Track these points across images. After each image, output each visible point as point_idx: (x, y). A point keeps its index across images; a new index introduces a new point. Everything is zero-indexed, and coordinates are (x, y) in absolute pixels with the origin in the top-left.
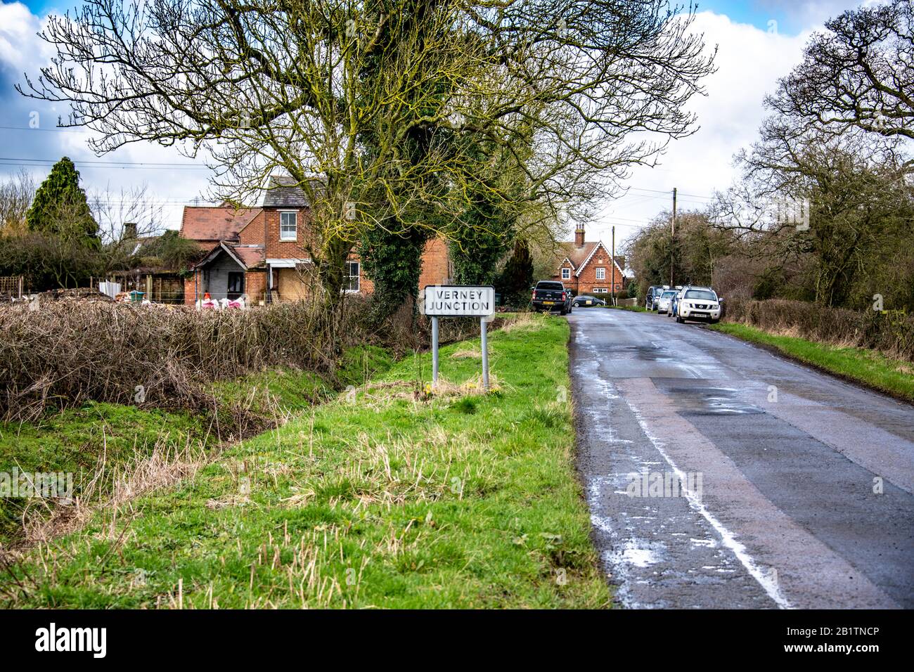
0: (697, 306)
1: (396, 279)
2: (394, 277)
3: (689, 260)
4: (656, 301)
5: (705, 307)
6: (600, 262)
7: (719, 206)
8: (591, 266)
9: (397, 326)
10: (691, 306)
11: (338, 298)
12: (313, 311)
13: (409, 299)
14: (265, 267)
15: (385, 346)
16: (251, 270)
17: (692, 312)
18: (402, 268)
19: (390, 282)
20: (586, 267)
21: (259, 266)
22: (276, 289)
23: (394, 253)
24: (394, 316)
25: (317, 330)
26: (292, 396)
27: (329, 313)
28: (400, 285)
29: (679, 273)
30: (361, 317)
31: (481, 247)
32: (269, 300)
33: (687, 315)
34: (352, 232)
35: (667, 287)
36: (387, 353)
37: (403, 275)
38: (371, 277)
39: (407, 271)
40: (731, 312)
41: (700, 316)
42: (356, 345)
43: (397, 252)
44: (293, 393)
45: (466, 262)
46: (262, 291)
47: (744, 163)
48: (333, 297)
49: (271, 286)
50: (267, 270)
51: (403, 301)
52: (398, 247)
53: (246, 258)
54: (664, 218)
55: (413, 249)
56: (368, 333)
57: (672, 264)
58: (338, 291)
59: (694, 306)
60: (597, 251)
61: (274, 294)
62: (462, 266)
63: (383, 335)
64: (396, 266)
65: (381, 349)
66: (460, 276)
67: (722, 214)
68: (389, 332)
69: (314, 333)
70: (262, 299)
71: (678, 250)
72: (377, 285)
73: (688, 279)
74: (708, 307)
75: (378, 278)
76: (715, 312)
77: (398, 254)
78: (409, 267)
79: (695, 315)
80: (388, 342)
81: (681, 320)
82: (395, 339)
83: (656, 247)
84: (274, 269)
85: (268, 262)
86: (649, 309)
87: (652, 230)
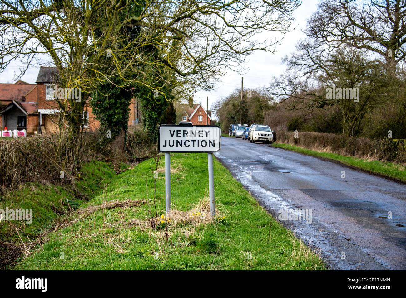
0: (262, 135)
1: (114, 120)
2: (113, 118)
3: (252, 112)
4: (234, 131)
5: (265, 135)
6: (200, 113)
7: (275, 84)
8: (196, 115)
9: (115, 149)
10: (259, 134)
11: (78, 133)
12: (61, 142)
13: (122, 131)
14: (38, 113)
15: (108, 161)
16: (30, 115)
17: (260, 138)
18: (118, 114)
19: (110, 122)
20: (194, 115)
21: (34, 113)
22: (44, 125)
23: (113, 104)
24: (113, 142)
25: (63, 155)
26: (42, 209)
27: (72, 143)
28: (117, 124)
29: (245, 118)
30: (92, 143)
31: (158, 103)
32: (40, 132)
33: (257, 139)
34: (88, 85)
35: (240, 125)
36: (109, 166)
37: (118, 118)
38: (99, 118)
39: (121, 116)
40: (280, 138)
41: (263, 139)
42: (89, 162)
43: (115, 103)
44: (42, 206)
45: (149, 111)
46: (36, 126)
47: (286, 62)
48: (75, 132)
49: (41, 123)
50: (39, 115)
51: (119, 134)
52: (116, 100)
53: (27, 109)
54: (237, 92)
55: (125, 102)
56: (97, 153)
57: (241, 114)
58: (78, 128)
59: (260, 135)
60: (199, 108)
61: (43, 128)
62: (147, 113)
63: (106, 154)
64: (114, 112)
65: (105, 163)
66: (146, 118)
67: (277, 88)
68: (110, 152)
69: (61, 157)
70: (36, 130)
71: (244, 107)
72: (102, 124)
73: (249, 121)
74: (267, 135)
75: (103, 119)
76: (270, 138)
77: (116, 105)
78: (123, 113)
79: (261, 139)
80: (109, 158)
81: (253, 142)
82: (113, 156)
83: (234, 105)
84: (43, 115)
85: (39, 111)
86: (230, 136)
87: (231, 98)
